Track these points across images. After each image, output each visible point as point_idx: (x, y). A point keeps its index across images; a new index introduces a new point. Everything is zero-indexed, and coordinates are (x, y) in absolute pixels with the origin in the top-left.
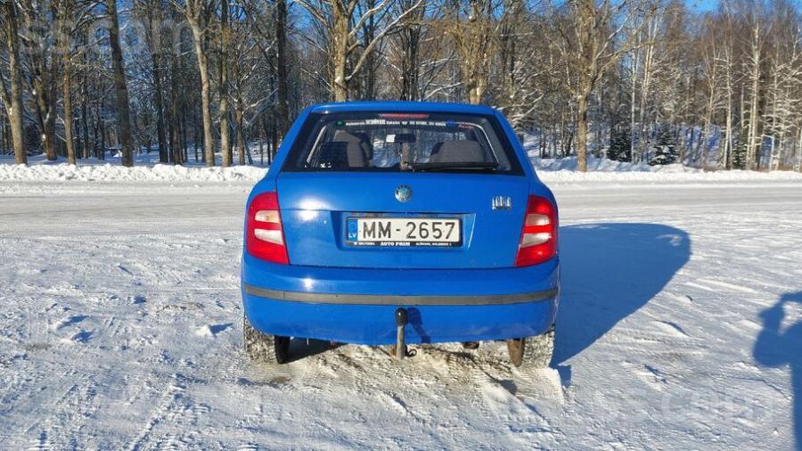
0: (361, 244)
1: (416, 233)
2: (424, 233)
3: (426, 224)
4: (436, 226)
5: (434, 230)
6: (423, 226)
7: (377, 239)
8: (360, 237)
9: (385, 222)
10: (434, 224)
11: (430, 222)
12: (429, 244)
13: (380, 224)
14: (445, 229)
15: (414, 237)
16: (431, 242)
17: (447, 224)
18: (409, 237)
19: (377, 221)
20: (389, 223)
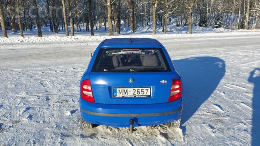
0: (118, 97)
1: (136, 93)
2: (138, 93)
3: (139, 90)
4: (142, 90)
5: (142, 92)
6: (138, 90)
7: (123, 95)
8: (118, 95)
9: (126, 89)
10: (142, 89)
11: (140, 89)
12: (140, 96)
13: (124, 90)
14: (145, 91)
15: (135, 94)
16: (141, 96)
17: (146, 89)
18: (134, 94)
19: (123, 89)
20: (127, 90)
